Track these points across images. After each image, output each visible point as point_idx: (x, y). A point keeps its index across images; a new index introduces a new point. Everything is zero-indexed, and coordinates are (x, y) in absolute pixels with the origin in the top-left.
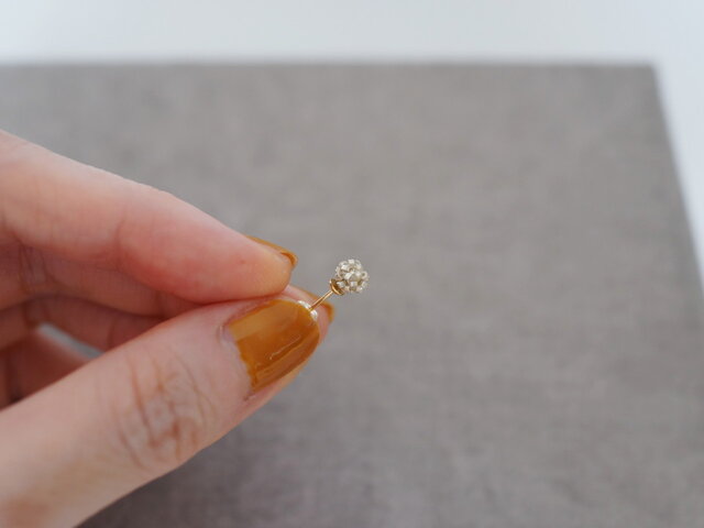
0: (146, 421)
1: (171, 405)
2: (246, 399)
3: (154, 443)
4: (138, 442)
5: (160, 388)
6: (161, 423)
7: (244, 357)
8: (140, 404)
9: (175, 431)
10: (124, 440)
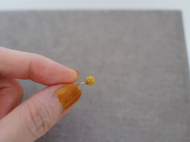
0: (35, 123)
1: (41, 118)
2: (62, 113)
3: (38, 129)
4: (34, 130)
5: (38, 114)
6: (39, 124)
7: (61, 102)
8: (33, 119)
9: (43, 125)
10: (30, 130)
